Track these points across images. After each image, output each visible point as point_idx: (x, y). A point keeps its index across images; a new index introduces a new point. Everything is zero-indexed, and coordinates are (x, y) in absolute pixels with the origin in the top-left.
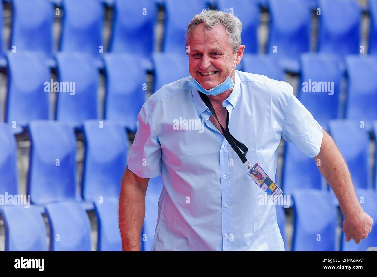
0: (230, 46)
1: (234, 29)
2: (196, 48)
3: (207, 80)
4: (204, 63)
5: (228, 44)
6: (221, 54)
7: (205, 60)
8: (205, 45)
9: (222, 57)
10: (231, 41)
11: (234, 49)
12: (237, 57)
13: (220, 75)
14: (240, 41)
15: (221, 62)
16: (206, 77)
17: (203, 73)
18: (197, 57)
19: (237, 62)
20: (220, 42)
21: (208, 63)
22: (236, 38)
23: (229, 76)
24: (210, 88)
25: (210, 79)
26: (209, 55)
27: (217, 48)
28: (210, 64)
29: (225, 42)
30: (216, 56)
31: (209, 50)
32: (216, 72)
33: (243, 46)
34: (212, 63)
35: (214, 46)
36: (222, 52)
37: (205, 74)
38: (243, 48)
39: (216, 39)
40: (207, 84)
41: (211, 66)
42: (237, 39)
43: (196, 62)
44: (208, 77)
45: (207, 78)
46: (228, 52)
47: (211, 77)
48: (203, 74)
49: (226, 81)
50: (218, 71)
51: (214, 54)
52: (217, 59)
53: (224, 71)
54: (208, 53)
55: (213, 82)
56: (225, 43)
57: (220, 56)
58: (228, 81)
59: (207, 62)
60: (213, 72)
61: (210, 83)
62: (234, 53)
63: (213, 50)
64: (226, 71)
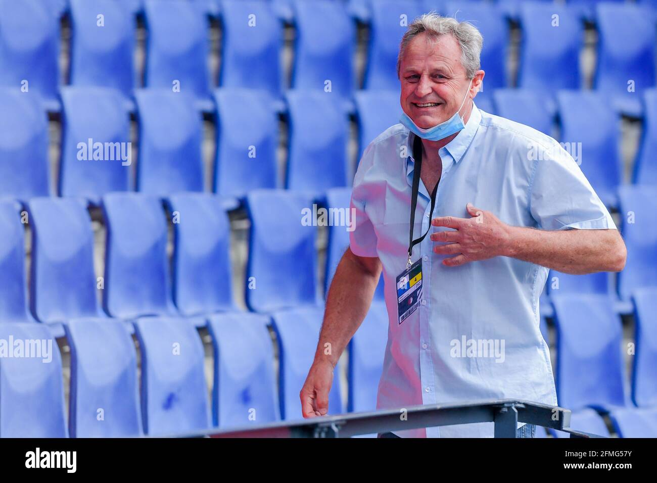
0: (462, 68)
1: (470, 44)
2: (413, 67)
3: (425, 115)
4: (422, 87)
5: (460, 64)
6: (449, 78)
7: (423, 84)
8: (425, 61)
9: (450, 82)
10: (464, 59)
11: (468, 73)
12: (472, 88)
13: (443, 108)
14: (477, 64)
15: (446, 88)
16: (423, 109)
17: (420, 104)
18: (414, 80)
19: (471, 95)
20: (448, 60)
21: (428, 88)
22: (473, 57)
23: (458, 112)
24: (427, 126)
25: (428, 114)
26: (431, 78)
27: (443, 67)
28: (430, 91)
29: (456, 60)
30: (441, 80)
31: (430, 70)
32: (437, 104)
33: (482, 71)
34: (433, 90)
35: (438, 65)
36: (450, 75)
37: (423, 106)
38: (482, 75)
39: (443, 55)
40: (424, 121)
41: (433, 94)
42: (473, 59)
43: (411, 87)
44: (426, 110)
45: (424, 111)
46: (459, 76)
47: (431, 110)
48: (419, 106)
49: (454, 120)
50: (442, 102)
51: (438, 76)
52: (441, 84)
53: (451, 103)
54: (429, 74)
55: (433, 117)
56: (455, 62)
57: (446, 80)
58: (456, 120)
59: (426, 86)
60: (434, 103)
61: (430, 119)
62: (468, 79)
63: (437, 70)
64: (453, 104)
